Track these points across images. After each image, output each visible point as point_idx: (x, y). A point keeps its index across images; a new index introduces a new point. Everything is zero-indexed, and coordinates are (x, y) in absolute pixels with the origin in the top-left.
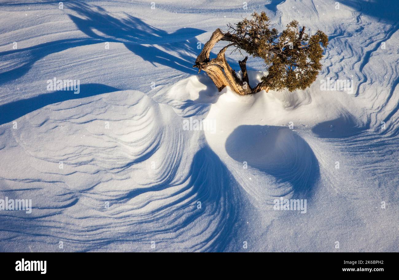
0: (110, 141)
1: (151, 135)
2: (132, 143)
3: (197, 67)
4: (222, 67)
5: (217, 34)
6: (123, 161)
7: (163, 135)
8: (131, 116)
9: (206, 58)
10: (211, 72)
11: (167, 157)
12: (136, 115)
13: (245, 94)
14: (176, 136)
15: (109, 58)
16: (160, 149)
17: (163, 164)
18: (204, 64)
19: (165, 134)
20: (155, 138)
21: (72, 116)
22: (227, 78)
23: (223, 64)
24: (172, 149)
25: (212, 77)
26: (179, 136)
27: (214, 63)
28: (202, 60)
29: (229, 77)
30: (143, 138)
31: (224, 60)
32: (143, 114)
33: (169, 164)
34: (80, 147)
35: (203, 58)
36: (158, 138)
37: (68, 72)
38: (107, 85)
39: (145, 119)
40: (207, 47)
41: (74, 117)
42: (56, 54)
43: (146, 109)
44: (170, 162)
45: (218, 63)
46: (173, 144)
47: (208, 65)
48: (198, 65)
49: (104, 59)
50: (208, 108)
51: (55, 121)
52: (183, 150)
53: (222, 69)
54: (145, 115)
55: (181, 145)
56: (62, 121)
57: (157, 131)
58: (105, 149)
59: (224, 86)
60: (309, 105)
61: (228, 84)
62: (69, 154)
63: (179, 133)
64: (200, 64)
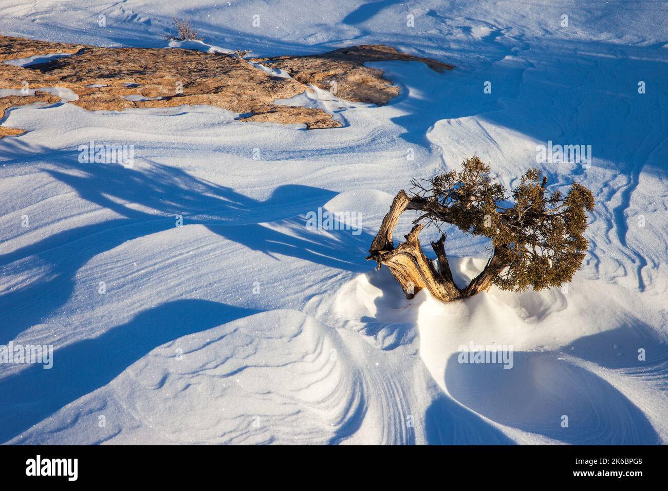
0: (285, 404)
1: (343, 386)
2: (319, 403)
3: (374, 259)
4: (414, 257)
5: (401, 199)
6: (321, 437)
7: (364, 386)
8: (300, 356)
9: (388, 242)
10: (397, 267)
11: (386, 423)
12: (307, 354)
13: (450, 301)
14: (387, 384)
15: (202, 254)
16: (369, 409)
17: (385, 436)
18: (387, 253)
19: (367, 383)
20: (352, 390)
21: (205, 365)
22: (422, 273)
23: (415, 251)
24: (390, 408)
25: (398, 275)
26: (392, 383)
27: (402, 250)
28: (381, 247)
29: (424, 273)
30: (333, 393)
31: (417, 244)
32: (318, 351)
33: (396, 435)
34: (242, 418)
35: (383, 243)
36: (358, 390)
37: (146, 286)
38: (225, 303)
39: (323, 358)
40: (388, 223)
41: (207, 366)
42: (106, 253)
43: (318, 342)
44: (396, 431)
45: (408, 250)
46: (387, 399)
47: (395, 254)
48: (375, 256)
49: (195, 256)
50: (414, 330)
51: (180, 376)
52: (409, 408)
53: (414, 259)
54: (320, 353)
55: (401, 400)
56: (194, 375)
57: (350, 379)
58: (283, 417)
59: (417, 289)
60: (565, 311)
61: (425, 284)
62: (231, 432)
63: (390, 378)
64: (379, 254)
